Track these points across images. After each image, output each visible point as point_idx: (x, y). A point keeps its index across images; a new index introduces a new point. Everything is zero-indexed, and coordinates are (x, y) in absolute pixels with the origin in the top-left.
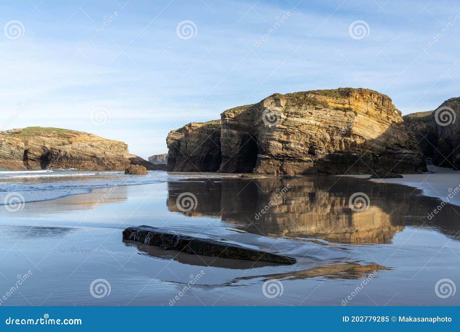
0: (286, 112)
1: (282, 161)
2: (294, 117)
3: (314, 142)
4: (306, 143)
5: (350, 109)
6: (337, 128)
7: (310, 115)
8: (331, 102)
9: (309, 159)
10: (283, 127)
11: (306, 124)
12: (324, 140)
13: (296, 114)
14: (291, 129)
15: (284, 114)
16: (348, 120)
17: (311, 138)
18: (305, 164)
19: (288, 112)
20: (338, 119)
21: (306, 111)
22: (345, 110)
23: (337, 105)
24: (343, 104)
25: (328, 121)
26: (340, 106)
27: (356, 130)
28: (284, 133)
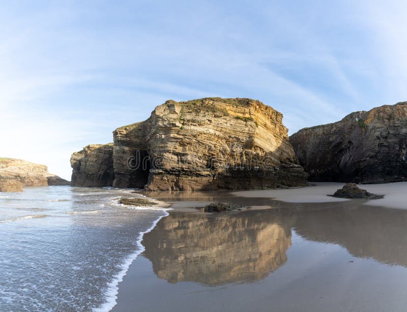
0: (181, 120)
1: (178, 175)
2: (191, 125)
3: (214, 153)
4: (204, 155)
5: (251, 119)
6: (238, 139)
7: (209, 123)
8: (231, 110)
9: (208, 173)
10: (179, 136)
11: (204, 134)
12: (224, 152)
13: (193, 121)
14: (188, 138)
15: (180, 122)
16: (249, 130)
17: (210, 149)
18: (204, 179)
19: (184, 120)
20: (239, 129)
21: (205, 118)
22: (246, 120)
23: (237, 114)
24: (244, 113)
25: (228, 131)
26: (241, 115)
27: (258, 141)
28: (179, 144)
